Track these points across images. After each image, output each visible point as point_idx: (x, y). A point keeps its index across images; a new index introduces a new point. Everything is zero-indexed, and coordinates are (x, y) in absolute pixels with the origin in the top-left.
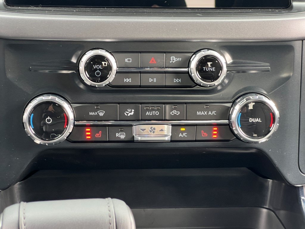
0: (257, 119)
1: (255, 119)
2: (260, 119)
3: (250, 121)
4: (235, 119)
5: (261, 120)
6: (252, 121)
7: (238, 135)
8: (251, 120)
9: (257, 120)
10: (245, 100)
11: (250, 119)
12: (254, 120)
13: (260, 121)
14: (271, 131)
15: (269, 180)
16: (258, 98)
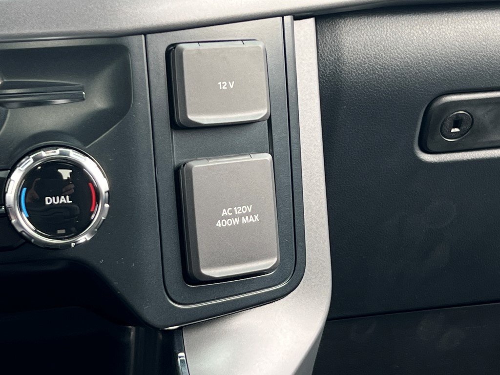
0: (63, 197)
1: (58, 197)
2: (68, 197)
3: (47, 203)
4: (14, 201)
5: (70, 200)
6: (50, 203)
7: (24, 233)
8: (49, 201)
9: (63, 200)
10: (32, 161)
11: (47, 198)
12: (56, 201)
13: (68, 202)
14: (93, 220)
15: (130, 327)
16: (60, 154)
